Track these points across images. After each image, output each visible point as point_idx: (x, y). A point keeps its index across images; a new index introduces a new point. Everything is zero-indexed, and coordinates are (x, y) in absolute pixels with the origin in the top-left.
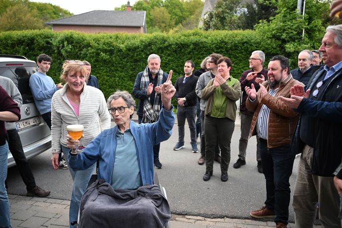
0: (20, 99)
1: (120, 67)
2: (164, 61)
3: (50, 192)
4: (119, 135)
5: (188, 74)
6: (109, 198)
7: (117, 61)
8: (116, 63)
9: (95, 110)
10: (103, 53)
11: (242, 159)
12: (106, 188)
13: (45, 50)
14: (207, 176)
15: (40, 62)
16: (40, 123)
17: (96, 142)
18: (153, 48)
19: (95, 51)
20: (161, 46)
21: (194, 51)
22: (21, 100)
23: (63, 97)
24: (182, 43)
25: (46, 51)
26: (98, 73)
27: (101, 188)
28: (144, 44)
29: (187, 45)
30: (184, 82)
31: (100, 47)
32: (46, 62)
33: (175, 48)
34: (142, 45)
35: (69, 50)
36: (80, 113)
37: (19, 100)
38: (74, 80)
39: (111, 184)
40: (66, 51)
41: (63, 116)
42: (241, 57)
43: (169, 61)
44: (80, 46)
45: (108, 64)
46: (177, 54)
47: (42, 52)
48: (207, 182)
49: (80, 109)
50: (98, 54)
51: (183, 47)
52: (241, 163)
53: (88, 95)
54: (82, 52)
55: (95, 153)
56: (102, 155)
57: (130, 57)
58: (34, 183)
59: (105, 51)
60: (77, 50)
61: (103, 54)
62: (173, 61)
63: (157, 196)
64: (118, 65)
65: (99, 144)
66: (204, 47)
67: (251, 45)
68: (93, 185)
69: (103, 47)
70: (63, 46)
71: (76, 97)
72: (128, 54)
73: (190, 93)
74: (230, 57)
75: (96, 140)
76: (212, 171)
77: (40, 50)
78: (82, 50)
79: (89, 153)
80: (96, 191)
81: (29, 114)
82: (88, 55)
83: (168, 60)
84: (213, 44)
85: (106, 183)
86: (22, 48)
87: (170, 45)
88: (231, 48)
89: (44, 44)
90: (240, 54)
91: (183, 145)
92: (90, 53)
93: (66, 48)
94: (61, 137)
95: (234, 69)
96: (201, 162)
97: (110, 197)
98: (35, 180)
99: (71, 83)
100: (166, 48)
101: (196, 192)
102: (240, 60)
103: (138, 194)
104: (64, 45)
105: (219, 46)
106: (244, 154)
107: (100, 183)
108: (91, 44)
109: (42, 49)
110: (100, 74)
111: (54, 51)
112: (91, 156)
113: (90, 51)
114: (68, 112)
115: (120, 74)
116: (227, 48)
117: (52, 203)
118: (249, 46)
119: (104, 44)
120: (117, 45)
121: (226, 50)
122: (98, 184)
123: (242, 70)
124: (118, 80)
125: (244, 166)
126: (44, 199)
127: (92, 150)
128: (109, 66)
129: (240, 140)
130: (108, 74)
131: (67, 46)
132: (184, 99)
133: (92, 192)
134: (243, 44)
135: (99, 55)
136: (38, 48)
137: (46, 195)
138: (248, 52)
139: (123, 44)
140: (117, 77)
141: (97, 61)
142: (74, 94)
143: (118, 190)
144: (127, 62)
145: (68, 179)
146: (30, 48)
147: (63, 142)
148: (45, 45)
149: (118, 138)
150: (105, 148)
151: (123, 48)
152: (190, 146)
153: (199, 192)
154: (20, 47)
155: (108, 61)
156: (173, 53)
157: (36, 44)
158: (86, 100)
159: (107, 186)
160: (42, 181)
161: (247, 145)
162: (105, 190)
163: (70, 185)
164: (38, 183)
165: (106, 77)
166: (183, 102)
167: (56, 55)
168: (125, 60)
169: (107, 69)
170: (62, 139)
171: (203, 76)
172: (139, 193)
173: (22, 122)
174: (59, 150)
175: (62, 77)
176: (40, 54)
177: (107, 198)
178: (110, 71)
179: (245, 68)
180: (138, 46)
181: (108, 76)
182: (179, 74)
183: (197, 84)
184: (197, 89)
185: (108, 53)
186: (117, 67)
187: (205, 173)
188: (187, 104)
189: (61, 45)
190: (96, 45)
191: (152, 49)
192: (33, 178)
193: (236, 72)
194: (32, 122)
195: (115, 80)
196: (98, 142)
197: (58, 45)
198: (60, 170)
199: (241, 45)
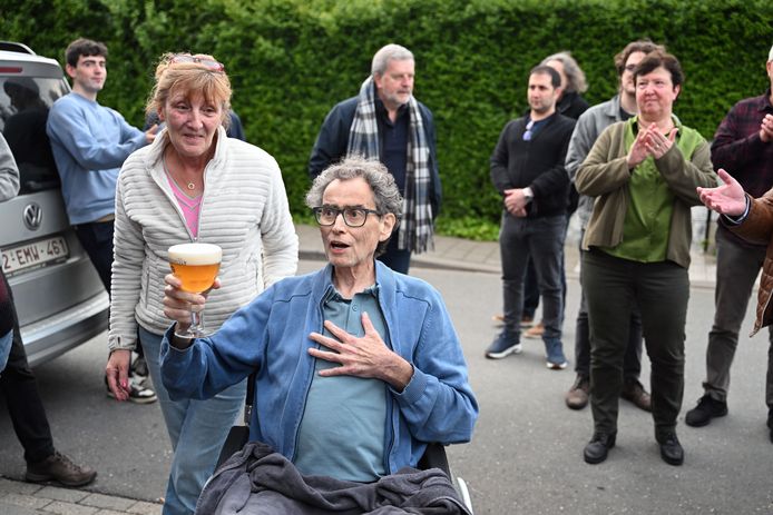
0: (11, 172)
1: (318, 85)
2: (458, 68)
3: (95, 475)
4: (333, 304)
5: (539, 112)
6: (285, 505)
7: (308, 67)
8: (307, 71)
9: (249, 217)
10: (265, 38)
11: (715, 397)
12: (276, 471)
13: (86, 28)
14: (595, 449)
15: (73, 62)
16: (68, 257)
17: (255, 316)
18: (424, 25)
19: (239, 32)
20: (450, 18)
21: (559, 35)
22: (15, 175)
23: (153, 173)
24: (522, 9)
25: (88, 32)
26: (248, 104)
27: (263, 471)
28: (395, 10)
29: (538, 16)
30: (527, 136)
31: (257, 19)
32: (91, 58)
33: (497, 24)
34: (389, 14)
35: (159, 28)
36: (201, 226)
37: (8, 176)
38: (182, 118)
39: (294, 460)
40: (151, 33)
41: (149, 234)
42: (719, 57)
43: (475, 69)
44: (193, 18)
45: (278, 77)
46: (502, 46)
47: (77, 34)
48: (596, 468)
49: (203, 212)
50: (249, 43)
51: (524, 22)
52: (712, 408)
53: (230, 169)
54: (200, 36)
55: (249, 352)
56: (273, 361)
57: (350, 52)
58: (49, 440)
59: (272, 34)
60: (184, 30)
61: (264, 44)
62: (488, 67)
63: (444, 505)
64: (311, 79)
65: (263, 322)
66: (593, 23)
67: (755, 19)
68: (237, 458)
69: (266, 21)
70: (142, 18)
71: (190, 172)
72: (345, 45)
73: (548, 174)
74: (680, 58)
75: (257, 311)
76: (616, 432)
77: (72, 29)
78: (198, 29)
79: (229, 347)
80: (245, 480)
81: (36, 225)
82: (218, 46)
83: (471, 63)
84: (623, 15)
85: (278, 456)
86: (16, 24)
87: (481, 16)
88: (685, 29)
89: (81, 11)
90: (714, 49)
91: (517, 342)
92: (225, 40)
93: (150, 22)
94: (138, 300)
95: (693, 96)
96: (576, 400)
97: (290, 502)
98: (52, 432)
99: (175, 128)
100: (469, 24)
101: (561, 496)
102: (714, 69)
103: (381, 499)
104: (143, 12)
105: (645, 20)
106: (722, 379)
107: (257, 454)
108: (227, 11)
109: (78, 24)
110: (254, 106)
111: (114, 30)
112: (233, 357)
113: (224, 34)
114: (165, 220)
115: (318, 107)
116: (670, 26)
117: (101, 509)
118: (746, 21)
119: (269, 10)
120: (308, 16)
121: (666, 33)
122: (252, 457)
123: (721, 101)
124: (311, 127)
125: (720, 420)
126: (78, 494)
127: (239, 340)
128: (282, 80)
129: (711, 334)
130: (280, 107)
131: (154, 15)
132: (527, 192)
133: (233, 480)
134: (727, 12)
135: (252, 46)
136: (66, 21)
137: (84, 482)
138: (742, 43)
139: (328, 10)
140: (308, 117)
141: (244, 64)
142: (187, 162)
143: (316, 478)
144: (339, 70)
145: (151, 435)
146: (39, 22)
147: (144, 317)
148: (87, 12)
149: (328, 313)
150: (283, 338)
151: (329, 23)
152: (539, 347)
153: (571, 498)
154: (12, 19)
155: (279, 64)
156: (491, 43)
157: (59, 10)
158: (222, 184)
159: (280, 464)
160: (72, 439)
161: (734, 349)
162: (273, 478)
163: (155, 454)
164: (59, 444)
165: (270, 117)
166: (523, 203)
167: (118, 44)
168: (335, 62)
169: (275, 92)
170: (142, 305)
171: (593, 118)
172: (386, 494)
173: (14, 251)
174: (130, 341)
175: (151, 106)
176: (71, 40)
177: (280, 504)
178: (284, 98)
179: (730, 95)
180: (378, 20)
181: (279, 113)
182: (508, 111)
183: (571, 145)
184: (572, 160)
185: (279, 41)
186: (307, 84)
187: (590, 438)
188: (535, 209)
189: (136, 13)
190: (245, 14)
191: (422, 29)
192: (46, 426)
193: (698, 107)
194: (43, 252)
195: (300, 126)
196: (263, 316)
197: (125, 14)
198: (128, 406)
199: (719, 17)
